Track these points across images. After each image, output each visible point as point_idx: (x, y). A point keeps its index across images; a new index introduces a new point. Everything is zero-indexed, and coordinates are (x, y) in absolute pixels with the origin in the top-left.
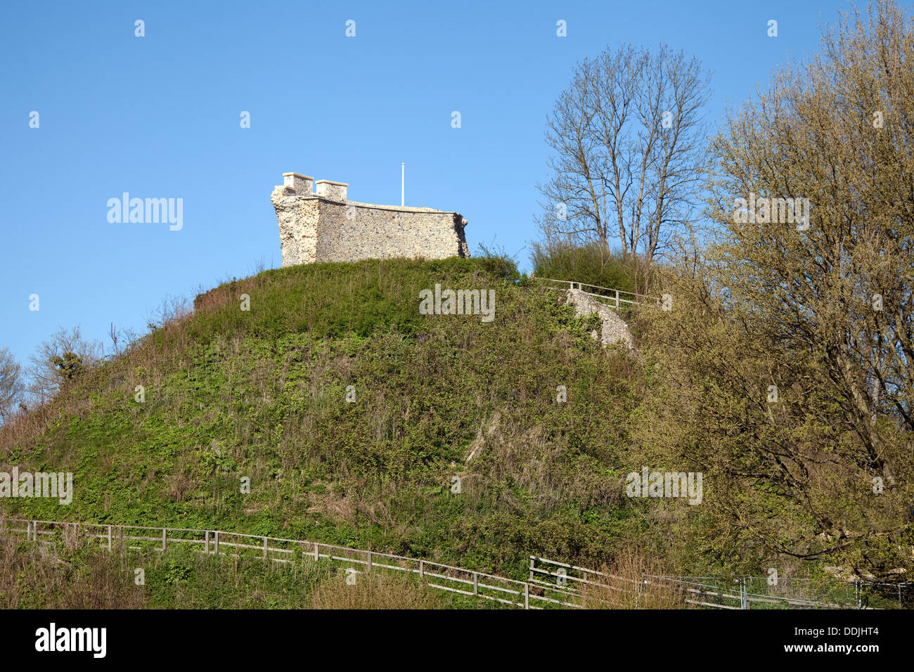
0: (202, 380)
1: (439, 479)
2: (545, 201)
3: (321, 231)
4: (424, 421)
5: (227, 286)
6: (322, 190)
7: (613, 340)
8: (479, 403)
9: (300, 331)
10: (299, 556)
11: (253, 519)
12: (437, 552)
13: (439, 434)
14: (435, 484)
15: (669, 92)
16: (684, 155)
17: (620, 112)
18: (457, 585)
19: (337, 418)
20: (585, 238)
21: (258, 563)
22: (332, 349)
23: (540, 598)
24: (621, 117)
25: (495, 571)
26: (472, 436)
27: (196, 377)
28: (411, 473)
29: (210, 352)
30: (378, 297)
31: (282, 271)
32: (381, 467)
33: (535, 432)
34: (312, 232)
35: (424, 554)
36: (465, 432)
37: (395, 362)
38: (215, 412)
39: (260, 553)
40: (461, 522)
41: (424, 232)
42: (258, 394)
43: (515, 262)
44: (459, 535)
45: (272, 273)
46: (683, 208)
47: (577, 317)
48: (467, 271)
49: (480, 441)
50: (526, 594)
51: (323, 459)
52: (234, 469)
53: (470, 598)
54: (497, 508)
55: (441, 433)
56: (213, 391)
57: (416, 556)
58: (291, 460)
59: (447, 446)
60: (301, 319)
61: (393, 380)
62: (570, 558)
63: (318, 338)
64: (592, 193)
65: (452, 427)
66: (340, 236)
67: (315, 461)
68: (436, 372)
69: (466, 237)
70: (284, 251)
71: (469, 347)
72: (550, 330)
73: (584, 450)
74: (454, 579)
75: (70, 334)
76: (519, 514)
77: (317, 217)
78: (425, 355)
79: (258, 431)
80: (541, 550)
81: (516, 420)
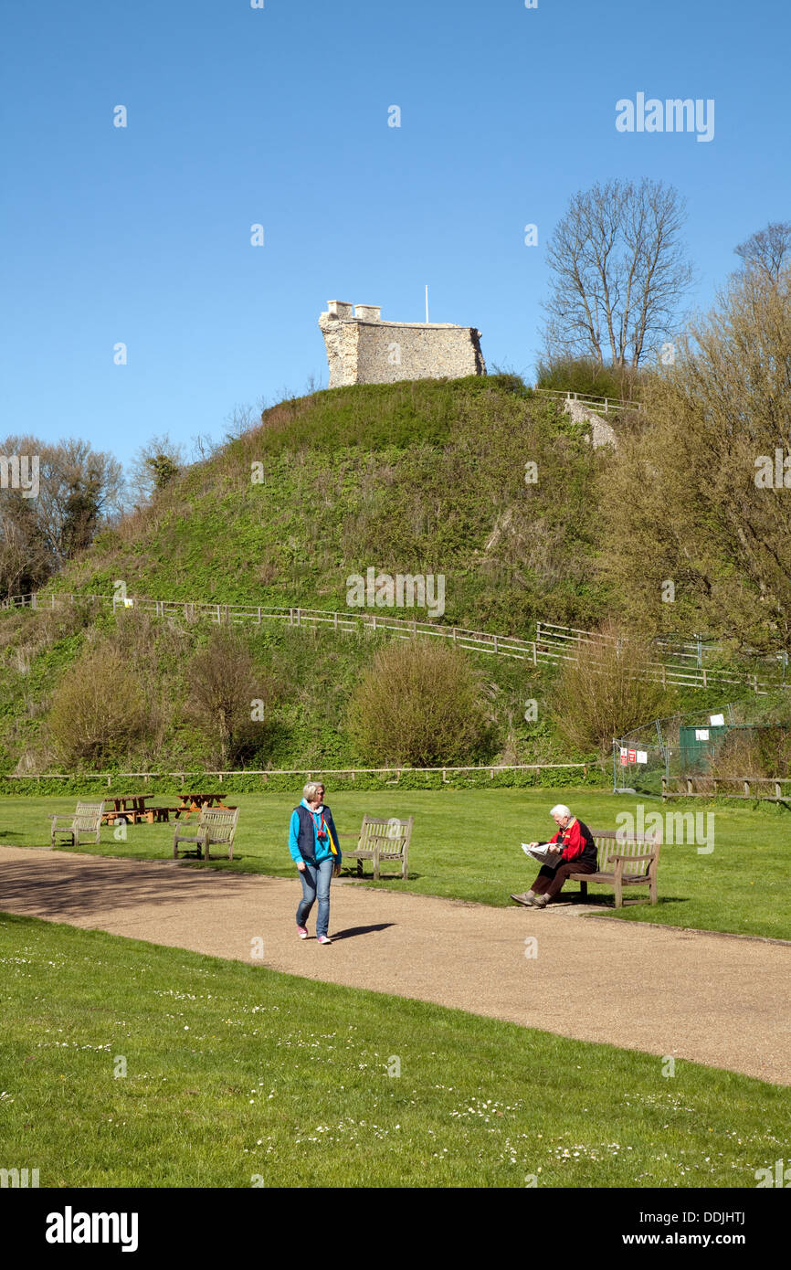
0: (276, 487)
1: (465, 564)
2: (547, 316)
3: (361, 349)
4: (452, 517)
5: (288, 403)
6: (359, 313)
7: (602, 443)
8: (495, 502)
9: (351, 445)
10: (362, 627)
11: (324, 598)
12: (466, 620)
13: (464, 528)
14: (463, 568)
15: (650, 218)
16: (664, 272)
17: (608, 237)
18: (482, 646)
19: (384, 518)
20: (580, 350)
21: (332, 632)
22: (377, 460)
23: (545, 653)
24: (609, 242)
25: (510, 634)
26: (490, 528)
27: (272, 484)
28: (443, 560)
29: (281, 463)
30: (412, 415)
31: (333, 391)
32: (420, 556)
33: (539, 524)
34: (354, 350)
35: (456, 623)
36: (484, 526)
37: (428, 470)
38: (289, 513)
39: (332, 625)
40: (484, 597)
41: (446, 345)
42: (322, 498)
43: (522, 377)
44: (483, 607)
45: (324, 393)
46: (662, 317)
47: (573, 423)
48: (483, 387)
49: (496, 532)
50: (534, 651)
51: (375, 550)
52: (307, 559)
53: (492, 655)
54: (511, 585)
55: (466, 527)
56: (286, 496)
57: (450, 624)
58: (351, 552)
59: (471, 537)
60: (352, 435)
61: (427, 486)
62: (568, 622)
63: (365, 451)
64: (587, 308)
65: (473, 522)
66: (376, 353)
67: (369, 552)
68: (460, 477)
69: (481, 347)
70: (331, 367)
71: (486, 455)
72: (551, 436)
73: (578, 536)
74: (479, 641)
75: (161, 440)
76: (529, 590)
77: (357, 337)
78: (451, 463)
79: (323, 529)
80: (546, 618)
81: (524, 515)
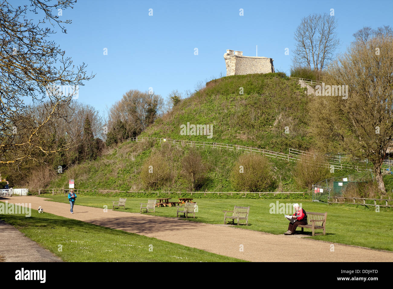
0: (210, 106)
1: (267, 130)
2: (294, 55)
3: (237, 64)
4: (263, 116)
5: (214, 80)
6: (236, 54)
7: (310, 94)
8: (277, 111)
9: (233, 93)
10: (235, 149)
11: (224, 140)
12: (267, 147)
13: (267, 119)
14: (266, 131)
15: (327, 25)
16: (331, 42)
17: (313, 31)
18: (272, 155)
19: (243, 116)
20: (304, 65)
21: (226, 150)
22: (241, 98)
23: (292, 158)
24: (314, 32)
25: (281, 152)
26: (275, 119)
27: (208, 105)
28: (260, 129)
29: (211, 99)
30: (252, 85)
31: (228, 77)
32: (253, 127)
33: (290, 118)
34: (234, 65)
35: (264, 148)
36: (273, 119)
37: (256, 101)
38: (214, 114)
39: (226, 148)
40: (273, 140)
41: (262, 63)
42: (223, 109)
43: (286, 73)
44: (272, 143)
45: (225, 78)
46: (330, 55)
47: (301, 87)
48: (274, 76)
49: (277, 121)
50: (288, 157)
51: (240, 125)
52: (219, 128)
53: (275, 158)
54: (281, 137)
55: (268, 119)
56: (213, 109)
57: (262, 148)
58: (232, 126)
59: (269, 122)
60: (233, 90)
61: (256, 106)
62: (299, 148)
63: (237, 95)
64: (306, 52)
65: (270, 117)
66: (241, 65)
67: (238, 126)
68: (266, 104)
69: (273, 64)
70: (227, 70)
71: (274, 97)
72: (294, 91)
73: (302, 122)
74: (271, 154)
75: (175, 91)
76: (287, 138)
77: (235, 61)
78: (263, 99)
79: (224, 119)
80: (292, 147)
81: (286, 115)
